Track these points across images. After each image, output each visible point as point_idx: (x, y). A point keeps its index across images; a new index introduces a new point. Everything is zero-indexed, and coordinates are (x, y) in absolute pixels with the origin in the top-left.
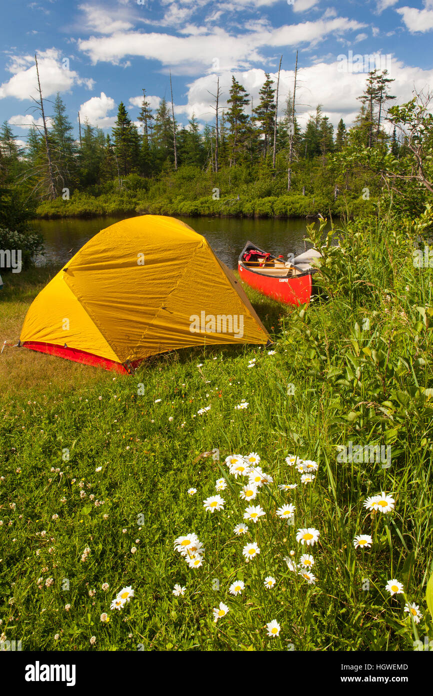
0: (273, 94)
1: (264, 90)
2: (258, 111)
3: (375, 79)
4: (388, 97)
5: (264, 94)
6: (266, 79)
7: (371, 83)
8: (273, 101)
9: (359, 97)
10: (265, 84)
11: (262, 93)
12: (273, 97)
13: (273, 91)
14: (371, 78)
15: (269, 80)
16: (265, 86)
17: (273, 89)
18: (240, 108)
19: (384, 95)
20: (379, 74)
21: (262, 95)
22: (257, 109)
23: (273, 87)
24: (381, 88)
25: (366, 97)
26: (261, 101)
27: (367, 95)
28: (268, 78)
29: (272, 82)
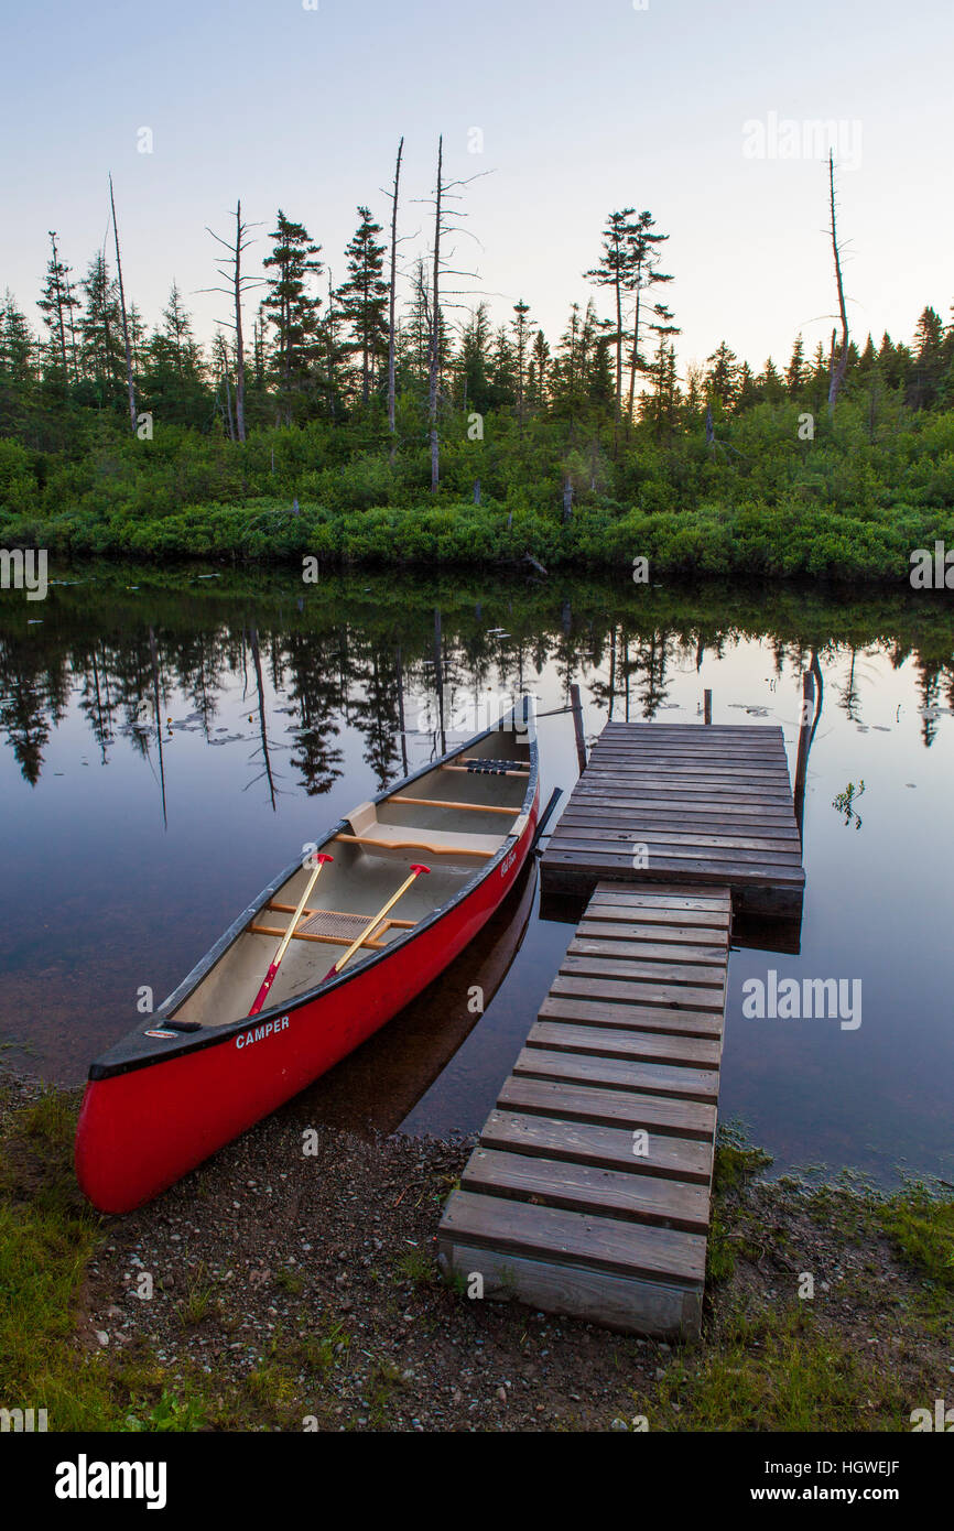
0: (378, 258)
1: (357, 246)
2: (344, 297)
3: (625, 230)
4: (656, 277)
5: (358, 258)
6: (362, 221)
7: (616, 239)
8: (380, 275)
9: (590, 273)
10: (359, 233)
11: (351, 253)
12: (379, 265)
13: (381, 251)
14: (616, 229)
15: (371, 224)
16: (359, 238)
17: (378, 245)
18: (296, 280)
19: (644, 273)
20: (632, 220)
21: (352, 258)
22: (341, 292)
23: (381, 240)
24: (638, 256)
25: (604, 274)
26: (350, 273)
27: (606, 268)
28: (367, 220)
29: (376, 229)
